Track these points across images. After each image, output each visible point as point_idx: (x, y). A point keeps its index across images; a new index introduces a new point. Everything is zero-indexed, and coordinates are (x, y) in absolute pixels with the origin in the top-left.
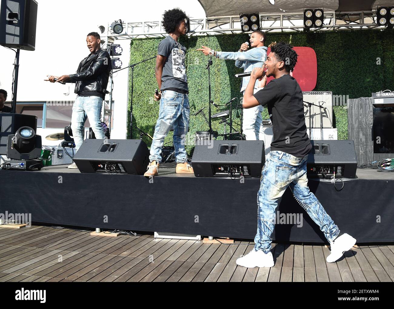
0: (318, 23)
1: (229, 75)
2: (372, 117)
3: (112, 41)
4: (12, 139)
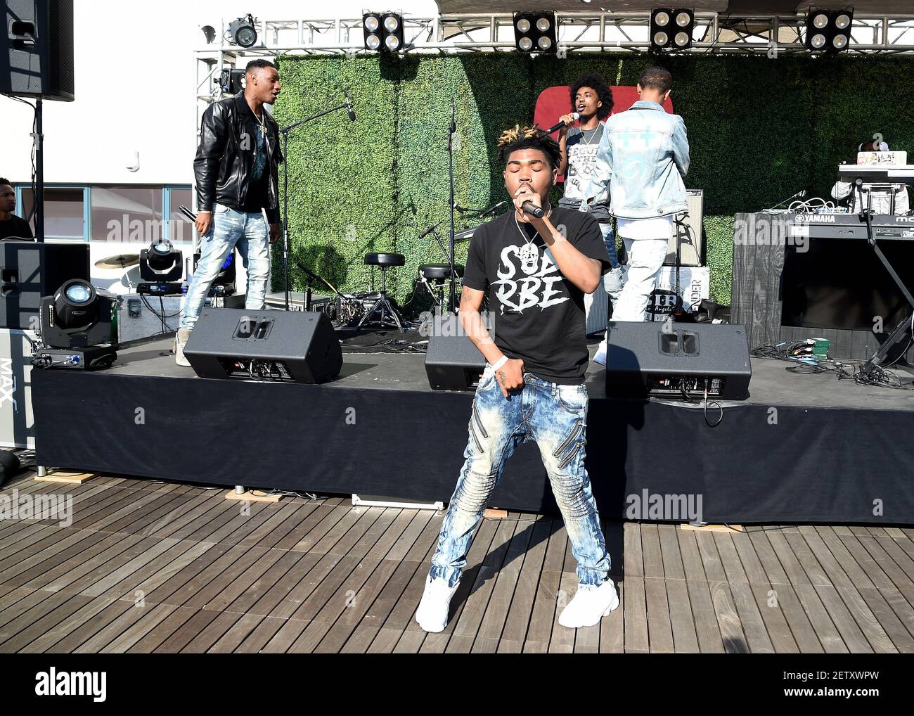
0: (681, 40)
1: (487, 142)
2: (783, 252)
3: (230, 60)
4: (51, 307)
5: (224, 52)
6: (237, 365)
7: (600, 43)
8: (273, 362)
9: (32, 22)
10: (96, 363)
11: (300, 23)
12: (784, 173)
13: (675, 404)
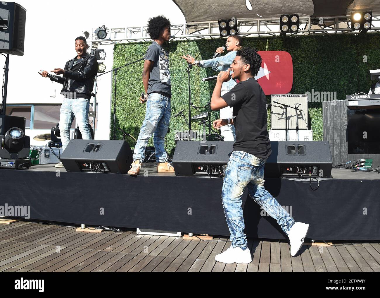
0: (294, 28)
2: (347, 118)
3: (96, 46)
4: (3, 139)
5: (93, 42)
6: (84, 165)
7: (258, 32)
8: (101, 162)
9: (7, 20)
10: (21, 166)
11: (126, 29)
12: (346, 87)
13: (295, 179)
